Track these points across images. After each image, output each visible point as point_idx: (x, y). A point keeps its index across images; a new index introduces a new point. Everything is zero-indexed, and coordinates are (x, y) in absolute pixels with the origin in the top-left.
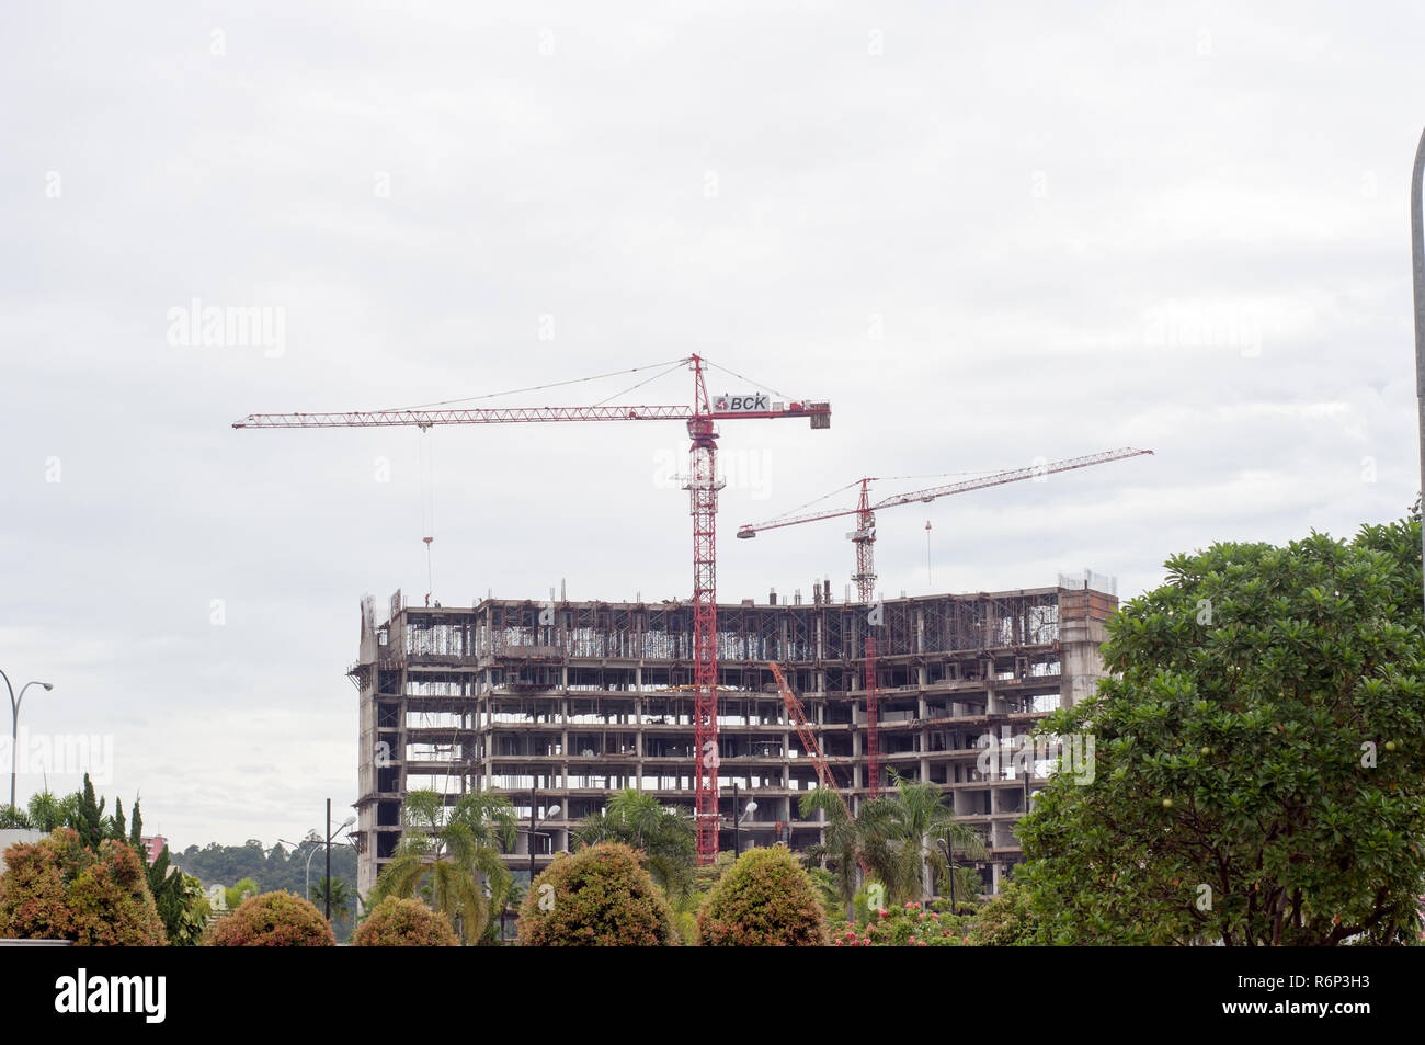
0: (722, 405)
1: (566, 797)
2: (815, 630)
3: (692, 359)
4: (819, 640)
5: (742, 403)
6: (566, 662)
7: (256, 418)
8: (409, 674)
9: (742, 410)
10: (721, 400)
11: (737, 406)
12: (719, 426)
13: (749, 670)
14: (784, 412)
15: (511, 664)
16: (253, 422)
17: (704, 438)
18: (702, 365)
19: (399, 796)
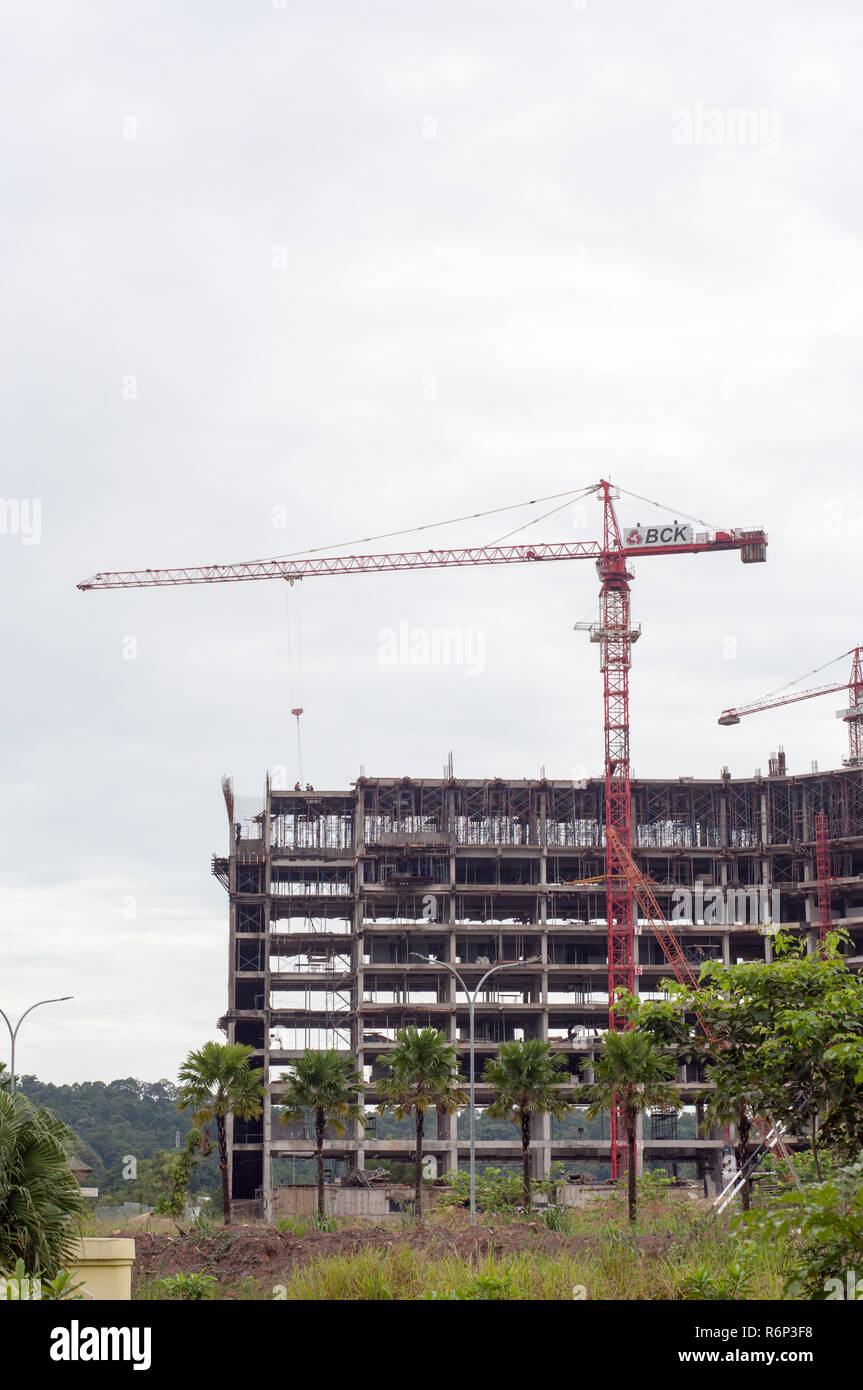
0: (634, 538)
1: (454, 1013)
2: (760, 809)
3: (600, 486)
4: (764, 821)
5: (659, 536)
6: (452, 851)
7: (104, 576)
8: (274, 869)
9: (659, 543)
10: (634, 533)
11: (653, 539)
12: (631, 564)
13: (678, 859)
14: (709, 543)
15: (387, 854)
16: (100, 582)
17: (615, 579)
18: (612, 492)
19: (260, 1014)
